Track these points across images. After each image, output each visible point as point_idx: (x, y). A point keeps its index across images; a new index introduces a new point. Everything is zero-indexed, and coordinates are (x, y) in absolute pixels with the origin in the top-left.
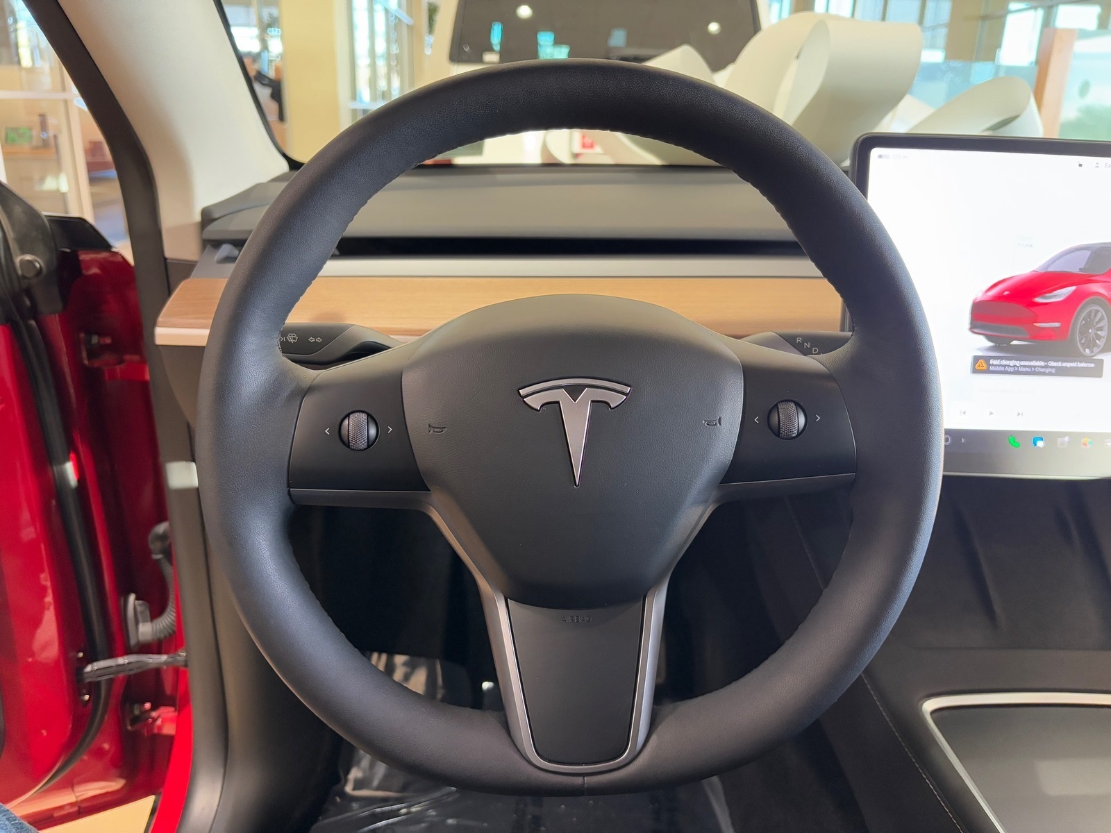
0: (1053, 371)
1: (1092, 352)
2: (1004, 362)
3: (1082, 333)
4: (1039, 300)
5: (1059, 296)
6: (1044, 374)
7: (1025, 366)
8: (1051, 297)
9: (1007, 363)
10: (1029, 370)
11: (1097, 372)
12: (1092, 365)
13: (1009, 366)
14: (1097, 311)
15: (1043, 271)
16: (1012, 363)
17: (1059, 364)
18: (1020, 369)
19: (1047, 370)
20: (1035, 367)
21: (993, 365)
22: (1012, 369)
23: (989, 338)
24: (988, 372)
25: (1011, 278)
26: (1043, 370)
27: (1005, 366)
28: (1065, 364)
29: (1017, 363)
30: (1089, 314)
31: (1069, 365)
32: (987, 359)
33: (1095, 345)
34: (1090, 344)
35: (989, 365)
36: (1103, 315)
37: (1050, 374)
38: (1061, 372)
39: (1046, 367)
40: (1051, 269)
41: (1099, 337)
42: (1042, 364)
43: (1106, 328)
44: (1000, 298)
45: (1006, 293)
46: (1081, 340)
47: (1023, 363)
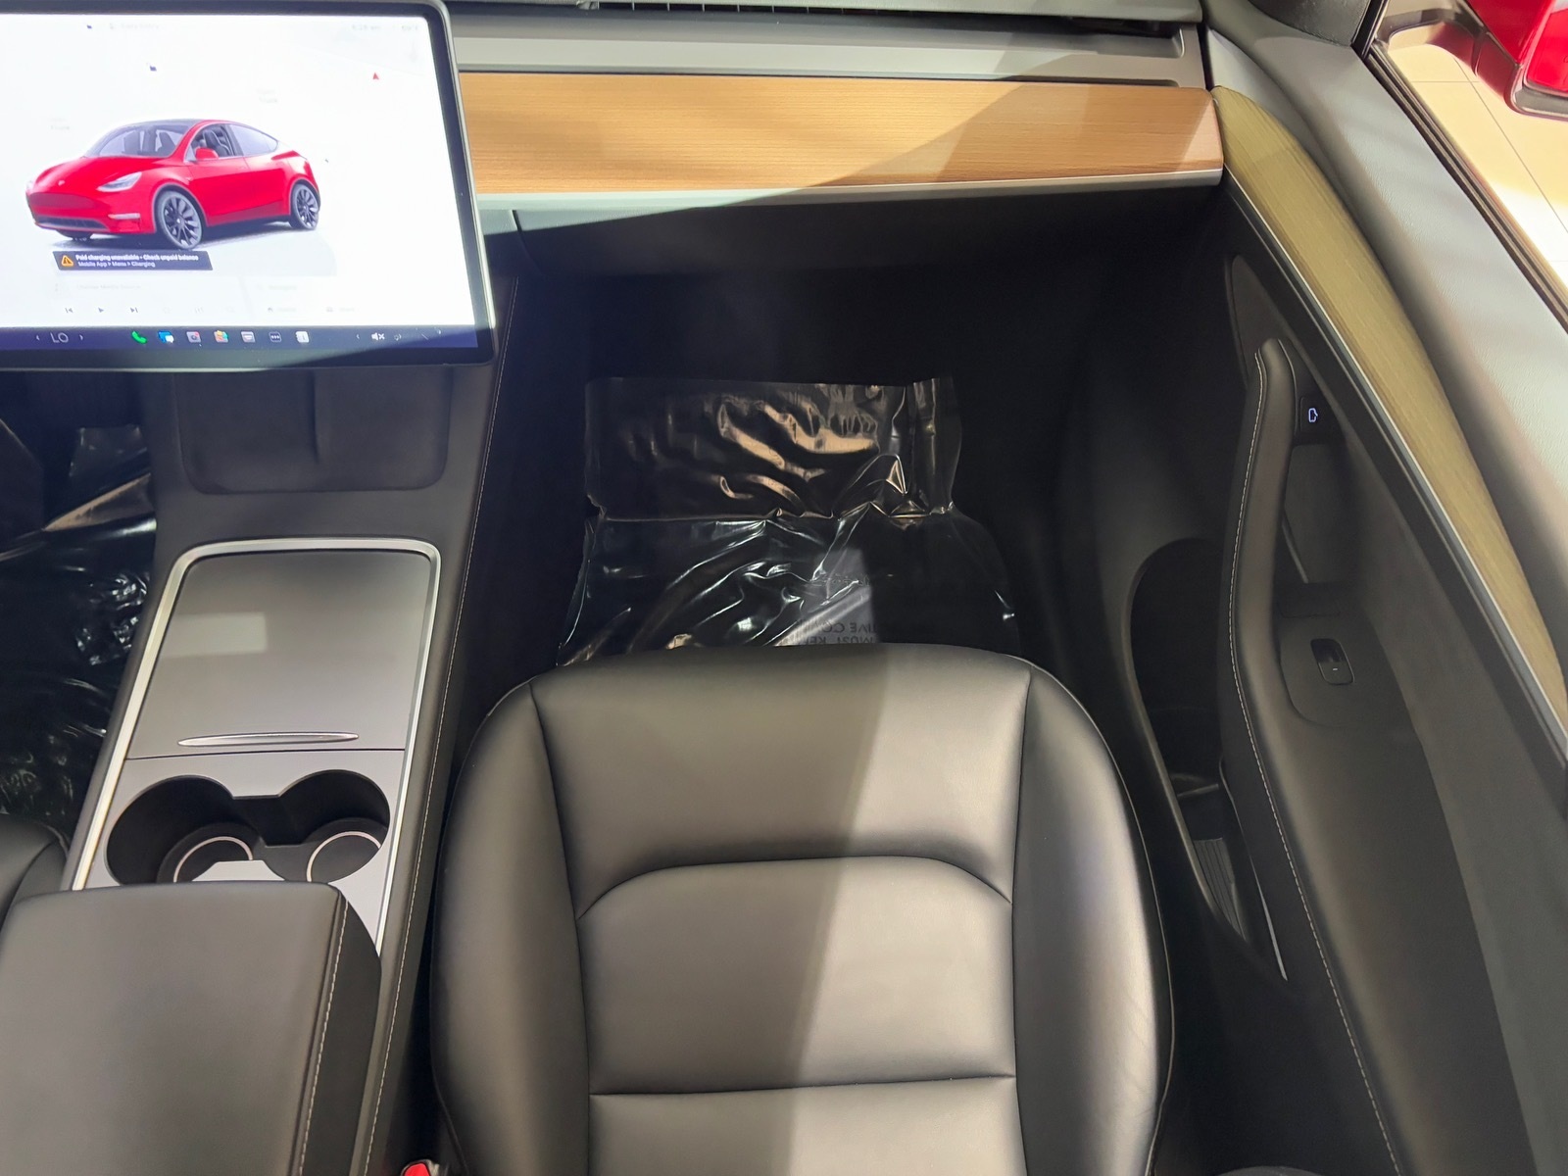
0: (153, 265)
1: (190, 243)
2: (91, 257)
3: (171, 224)
4: (102, 189)
5: (126, 184)
6: (143, 268)
7: (118, 261)
8: (116, 186)
9: (96, 258)
10: (125, 264)
11: (204, 263)
12: (196, 258)
13: (99, 261)
14: (178, 200)
15: (94, 157)
16: (102, 258)
17: (157, 258)
18: (114, 264)
19: (146, 265)
20: (130, 261)
21: (79, 260)
22: (105, 265)
23: (62, 232)
24: (76, 267)
25: (60, 166)
26: (141, 264)
27: (95, 262)
28: (164, 258)
29: (108, 258)
30: (170, 204)
31: (168, 258)
32: (72, 255)
33: (190, 236)
34: (185, 235)
35: (76, 262)
36: (187, 204)
37: (150, 268)
38: (162, 266)
39: (143, 261)
40: (106, 153)
41: (192, 228)
42: (137, 258)
43: (196, 217)
44: (54, 189)
45: (61, 183)
46: (171, 232)
47: (114, 258)
